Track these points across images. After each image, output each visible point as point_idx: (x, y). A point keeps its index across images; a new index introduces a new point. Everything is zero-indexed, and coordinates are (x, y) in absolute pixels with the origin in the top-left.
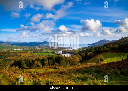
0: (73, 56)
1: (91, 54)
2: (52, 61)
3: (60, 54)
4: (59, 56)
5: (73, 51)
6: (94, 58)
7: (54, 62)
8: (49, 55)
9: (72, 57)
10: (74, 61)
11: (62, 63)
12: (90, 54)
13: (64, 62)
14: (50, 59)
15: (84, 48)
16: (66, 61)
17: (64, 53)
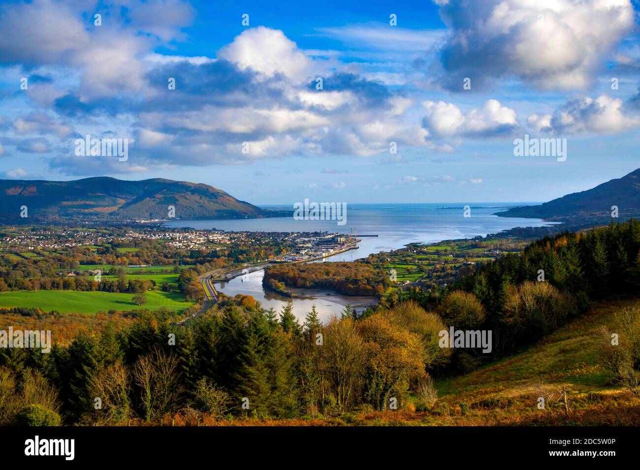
0: (367, 322)
1: (538, 299)
2: (168, 363)
3: (241, 300)
4: (231, 321)
5: (366, 272)
6: (571, 343)
7: (182, 380)
8: (134, 315)
9: (363, 331)
10: (374, 363)
11: (265, 387)
12: (530, 302)
13: (282, 378)
14: (144, 351)
15: (476, 243)
16: (297, 371)
17: (282, 287)
